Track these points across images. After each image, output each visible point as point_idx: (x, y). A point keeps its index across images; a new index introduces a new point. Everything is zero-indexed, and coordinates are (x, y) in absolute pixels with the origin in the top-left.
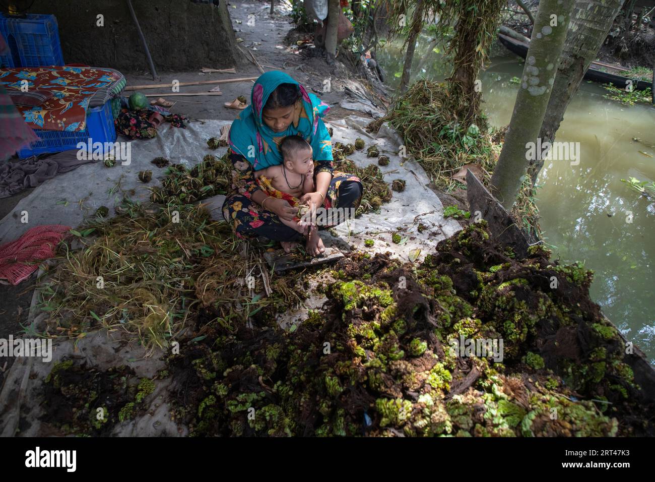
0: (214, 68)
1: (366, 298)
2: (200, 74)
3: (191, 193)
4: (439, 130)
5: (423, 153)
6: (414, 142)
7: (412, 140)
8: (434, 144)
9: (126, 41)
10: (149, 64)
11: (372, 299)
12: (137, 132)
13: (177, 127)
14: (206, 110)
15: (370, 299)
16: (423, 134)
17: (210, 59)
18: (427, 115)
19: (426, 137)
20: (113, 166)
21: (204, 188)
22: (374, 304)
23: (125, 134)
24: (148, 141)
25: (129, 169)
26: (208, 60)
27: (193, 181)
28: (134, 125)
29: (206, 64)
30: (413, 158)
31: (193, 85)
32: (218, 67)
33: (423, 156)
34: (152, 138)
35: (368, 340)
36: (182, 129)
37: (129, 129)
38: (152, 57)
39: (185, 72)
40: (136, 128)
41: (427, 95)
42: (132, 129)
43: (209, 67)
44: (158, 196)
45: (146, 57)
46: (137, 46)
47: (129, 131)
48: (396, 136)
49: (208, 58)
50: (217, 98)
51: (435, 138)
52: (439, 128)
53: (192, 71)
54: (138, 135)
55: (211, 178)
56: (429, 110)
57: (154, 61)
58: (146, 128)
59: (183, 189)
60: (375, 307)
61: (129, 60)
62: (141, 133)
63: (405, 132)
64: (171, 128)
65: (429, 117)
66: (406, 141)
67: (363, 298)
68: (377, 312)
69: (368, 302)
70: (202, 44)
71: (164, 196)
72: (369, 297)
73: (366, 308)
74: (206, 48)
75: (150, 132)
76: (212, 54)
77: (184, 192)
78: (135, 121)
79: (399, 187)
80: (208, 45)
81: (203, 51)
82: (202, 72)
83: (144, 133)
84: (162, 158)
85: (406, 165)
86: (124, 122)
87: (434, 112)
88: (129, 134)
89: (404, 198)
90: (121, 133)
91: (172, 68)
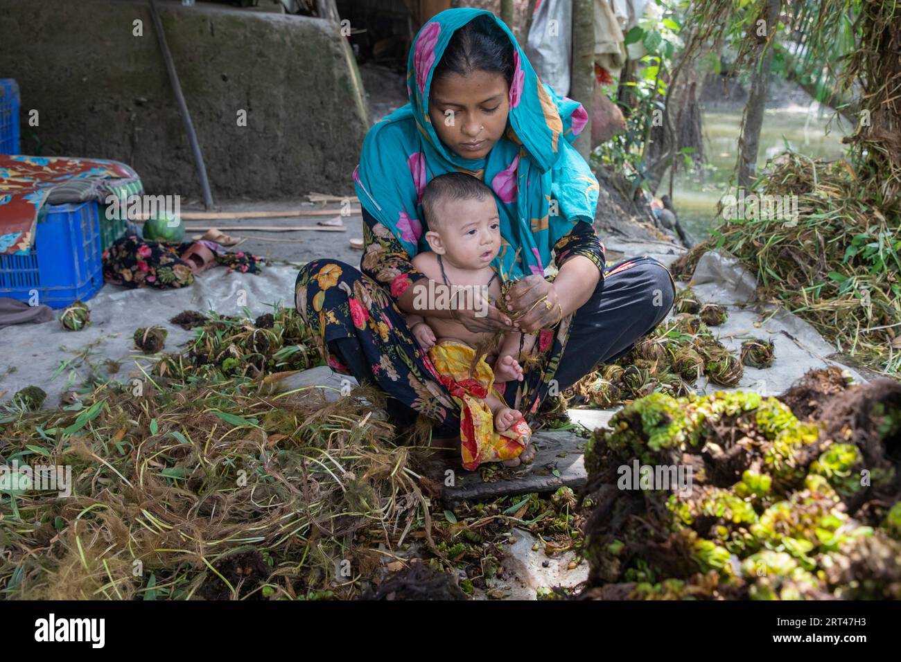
0: (335, 194)
1: (713, 418)
2: (304, 204)
3: (249, 360)
4: (842, 248)
5: (810, 295)
6: (785, 278)
7: (778, 274)
8: (835, 276)
9: (156, 138)
10: (200, 185)
11: (735, 416)
12: (149, 274)
13: (242, 272)
14: (310, 252)
15: (727, 418)
16: (805, 256)
17: (327, 177)
18: (808, 213)
19: (812, 262)
20: (81, 328)
21: (284, 350)
22: (740, 434)
23: (123, 278)
24: (172, 291)
25: (116, 332)
26: (323, 178)
27: (259, 334)
28: (147, 259)
29: (318, 186)
30: (786, 308)
31: (286, 217)
32: (342, 192)
33: (810, 300)
34: (183, 286)
35: (732, 525)
36: (250, 275)
37: (135, 268)
38: (208, 171)
39: (274, 200)
40: (150, 265)
41: (804, 177)
42: (139, 269)
43: (324, 193)
44: (172, 367)
45: (196, 169)
46: (178, 148)
47: (133, 273)
48: (738, 272)
49: (322, 174)
50: (335, 235)
51: (834, 265)
52: (841, 242)
53: (288, 200)
54: (151, 279)
55: (303, 332)
56: (812, 205)
57: (210, 177)
58: (171, 265)
59: (233, 349)
60: (745, 441)
61: (158, 175)
62: (157, 275)
63: (760, 254)
64: (229, 272)
65: (814, 216)
66: (764, 276)
67: (704, 420)
68: (754, 458)
69: (721, 430)
70: (312, 146)
71: (185, 366)
72: (724, 415)
73: (715, 447)
74: (320, 154)
75: (179, 273)
76: (332, 167)
77: (234, 356)
78: (149, 252)
79: (758, 355)
80: (323, 148)
81: (313, 160)
82: (308, 200)
83: (165, 275)
84: (196, 314)
85: (768, 325)
86: (124, 254)
87: (825, 206)
88: (133, 278)
89: (775, 379)
90: (115, 278)
91: (247, 193)
